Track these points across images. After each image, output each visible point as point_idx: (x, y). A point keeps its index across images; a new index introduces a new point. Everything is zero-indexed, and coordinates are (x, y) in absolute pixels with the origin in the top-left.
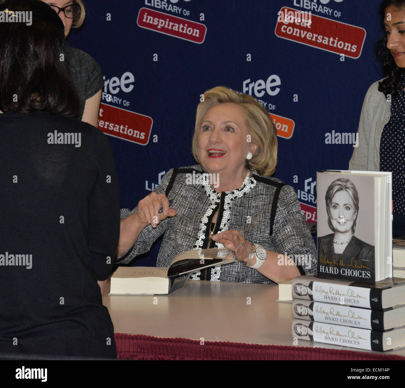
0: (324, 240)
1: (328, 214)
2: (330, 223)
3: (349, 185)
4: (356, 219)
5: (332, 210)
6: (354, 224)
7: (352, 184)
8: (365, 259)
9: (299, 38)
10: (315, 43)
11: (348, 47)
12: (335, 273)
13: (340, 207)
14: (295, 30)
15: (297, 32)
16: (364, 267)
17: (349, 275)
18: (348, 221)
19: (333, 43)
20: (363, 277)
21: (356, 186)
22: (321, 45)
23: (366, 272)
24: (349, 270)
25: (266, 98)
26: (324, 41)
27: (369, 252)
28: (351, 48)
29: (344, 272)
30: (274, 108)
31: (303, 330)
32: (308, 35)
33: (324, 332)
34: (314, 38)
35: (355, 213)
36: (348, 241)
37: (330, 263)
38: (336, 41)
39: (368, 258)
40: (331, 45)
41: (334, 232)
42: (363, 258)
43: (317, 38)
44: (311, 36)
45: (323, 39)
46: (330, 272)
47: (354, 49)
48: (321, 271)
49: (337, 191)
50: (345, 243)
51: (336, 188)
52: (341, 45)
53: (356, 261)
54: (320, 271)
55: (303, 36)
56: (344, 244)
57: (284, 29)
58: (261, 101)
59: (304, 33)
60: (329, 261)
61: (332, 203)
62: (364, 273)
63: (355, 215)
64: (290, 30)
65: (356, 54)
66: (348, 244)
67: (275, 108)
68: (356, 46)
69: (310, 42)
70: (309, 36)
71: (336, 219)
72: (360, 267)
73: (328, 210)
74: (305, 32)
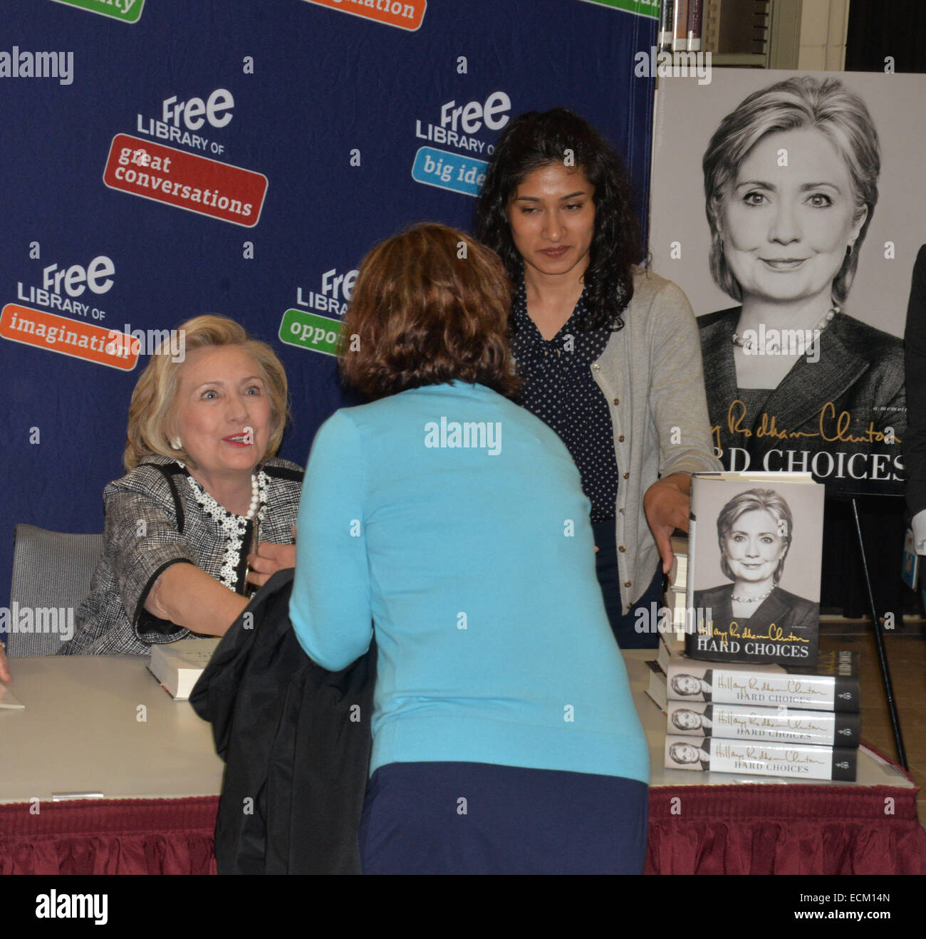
0: (711, 595)
1: (722, 551)
2: (726, 567)
3: (773, 500)
4: (784, 558)
5: (732, 544)
6: (780, 565)
7: (781, 499)
8: (798, 625)
9: (149, 191)
10: (178, 200)
11: (236, 206)
12: (732, 651)
13: (749, 538)
14: (141, 175)
15: (144, 179)
16: (795, 638)
17: (763, 653)
18: (767, 561)
19: (210, 199)
20: (793, 655)
21: (788, 502)
22: (188, 202)
23: (798, 647)
24: (763, 645)
25: (88, 298)
26: (193, 195)
27: (809, 612)
28: (242, 209)
29: (751, 648)
30: (102, 316)
31: (690, 753)
32: (164, 186)
33: (733, 754)
34: (176, 190)
35: (783, 547)
36: (764, 596)
37: (723, 634)
38: (215, 197)
39: (804, 624)
40: (206, 202)
41: (734, 580)
42: (795, 623)
43: (180, 191)
44: (170, 187)
45: (192, 192)
46: (721, 650)
47: (247, 210)
48: (699, 648)
49: (746, 510)
50: (757, 599)
51: (745, 505)
52: (223, 203)
53: (780, 628)
54: (697, 647)
55: (155, 187)
56: (755, 601)
57: (121, 174)
58: (78, 304)
59: (156, 181)
60: (719, 631)
61: (734, 532)
62: (795, 648)
63: (782, 551)
64: (131, 176)
65: (249, 220)
66: (764, 602)
67: (104, 317)
68: (250, 206)
69: (169, 197)
70: (166, 186)
71: (739, 560)
72: (787, 639)
73: (723, 544)
74: (160, 180)
